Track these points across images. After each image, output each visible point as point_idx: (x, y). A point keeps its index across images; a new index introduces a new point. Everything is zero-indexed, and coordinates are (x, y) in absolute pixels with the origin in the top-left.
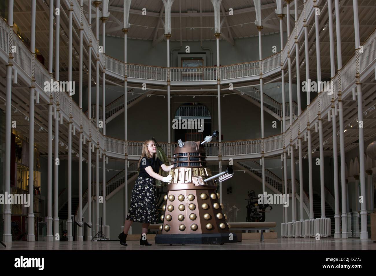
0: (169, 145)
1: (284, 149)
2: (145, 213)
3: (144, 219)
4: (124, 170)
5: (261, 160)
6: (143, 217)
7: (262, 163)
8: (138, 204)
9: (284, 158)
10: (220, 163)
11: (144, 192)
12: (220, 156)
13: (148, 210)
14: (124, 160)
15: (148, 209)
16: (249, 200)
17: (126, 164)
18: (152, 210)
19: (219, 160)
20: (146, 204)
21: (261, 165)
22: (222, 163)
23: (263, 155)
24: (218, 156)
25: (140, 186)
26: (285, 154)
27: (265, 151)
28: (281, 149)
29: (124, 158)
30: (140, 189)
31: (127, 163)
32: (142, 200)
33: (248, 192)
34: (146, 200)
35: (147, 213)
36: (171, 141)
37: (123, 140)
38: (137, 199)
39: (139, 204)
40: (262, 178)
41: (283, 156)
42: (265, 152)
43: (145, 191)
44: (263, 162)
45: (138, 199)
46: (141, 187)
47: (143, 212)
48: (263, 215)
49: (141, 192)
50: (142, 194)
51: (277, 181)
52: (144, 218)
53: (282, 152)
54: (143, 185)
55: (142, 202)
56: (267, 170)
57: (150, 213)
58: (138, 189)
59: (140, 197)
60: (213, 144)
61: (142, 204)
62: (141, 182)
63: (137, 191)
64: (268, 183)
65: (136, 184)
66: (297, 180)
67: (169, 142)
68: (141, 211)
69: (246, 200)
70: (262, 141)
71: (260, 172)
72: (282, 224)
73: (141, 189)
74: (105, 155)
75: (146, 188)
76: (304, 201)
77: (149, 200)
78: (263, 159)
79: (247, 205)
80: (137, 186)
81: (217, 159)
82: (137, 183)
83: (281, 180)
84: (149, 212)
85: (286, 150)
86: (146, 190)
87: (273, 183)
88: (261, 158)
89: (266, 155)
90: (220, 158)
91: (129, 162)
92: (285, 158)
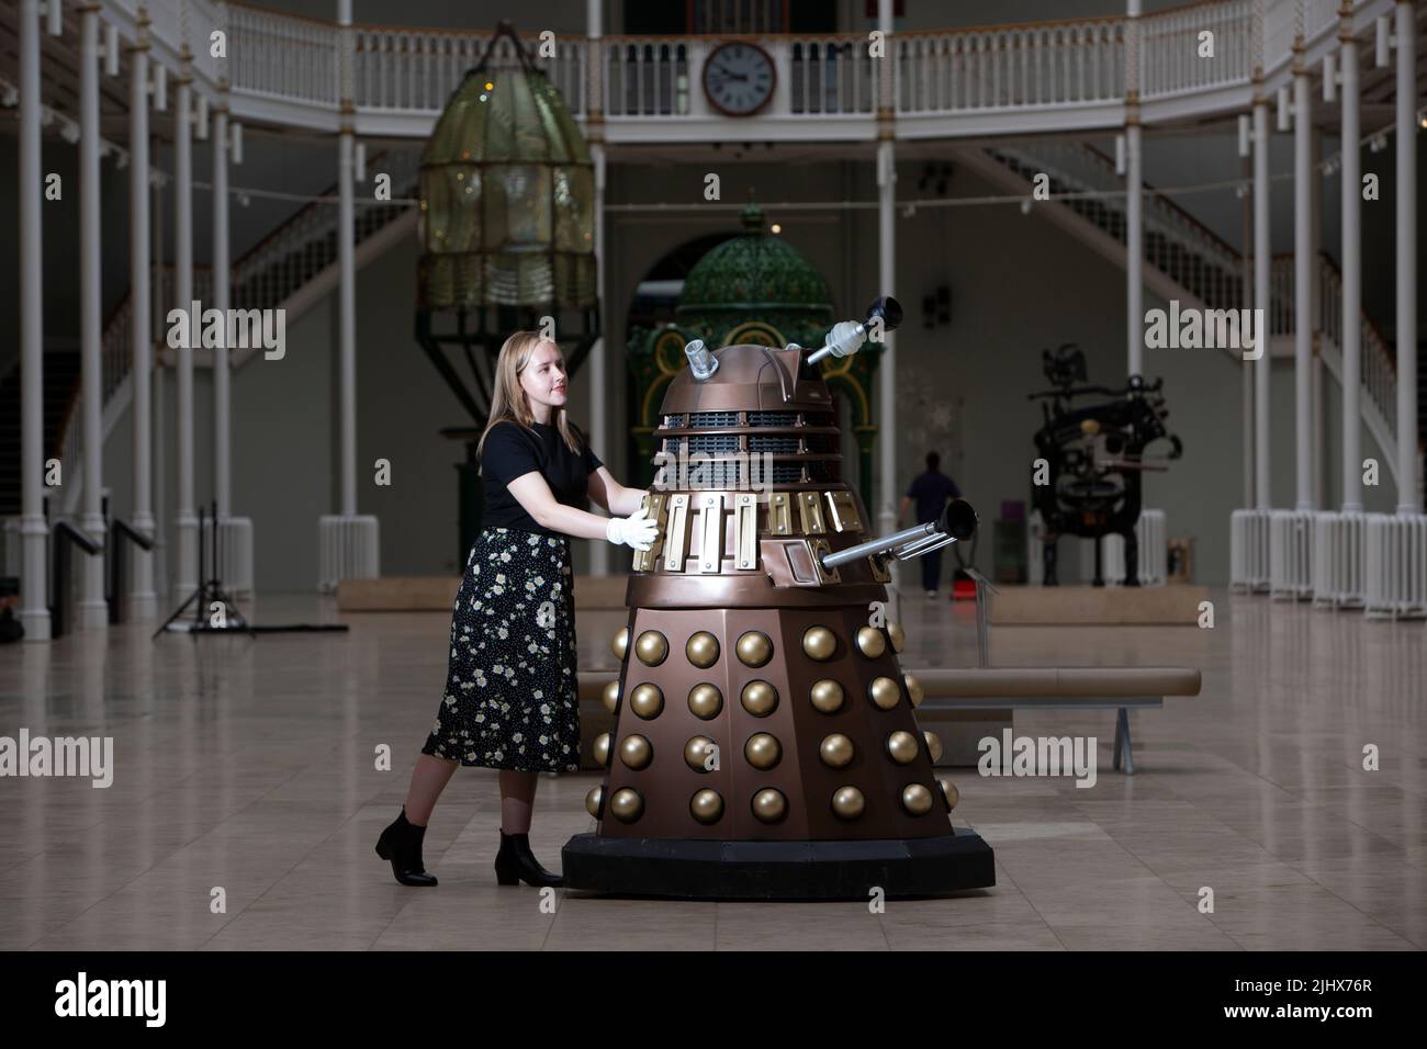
0: (595, 49)
1: (1256, 82)
2: (526, 720)
3: (522, 750)
4: (334, 189)
5: (1120, 141)
6: (517, 738)
7: (1127, 161)
8: (488, 674)
9: (1252, 136)
10: (885, 157)
11: (520, 606)
12: (887, 116)
13: (541, 702)
14: (336, 135)
15: (539, 695)
16: (1050, 401)
17: (346, 162)
18: (560, 699)
19: (880, 140)
20: (532, 670)
21: (1120, 168)
22: (896, 153)
23: (1133, 111)
24: (873, 115)
25: (501, 578)
26: (1260, 115)
27: (1147, 92)
28: (1238, 81)
29: (331, 124)
30: (498, 590)
31: (354, 154)
32: (513, 648)
33: (1046, 355)
34: (533, 648)
35: (536, 715)
36: (607, 29)
37: (329, 19)
38: (482, 645)
39: (497, 669)
40: (1125, 243)
41: (1251, 127)
42: (1143, 98)
43: (525, 601)
44: (1135, 154)
45: (489, 646)
46: (507, 584)
47: (517, 713)
48: (1126, 485)
49: (503, 605)
50: (513, 617)
51: (1212, 256)
52: (521, 743)
53: (1243, 99)
54: (515, 571)
55: (513, 663)
56: (1157, 201)
57: (550, 715)
58: (488, 595)
59: (503, 634)
60: (849, 46)
61: (510, 673)
62: (506, 557)
63: (486, 603)
64: (1163, 268)
65: (477, 569)
66: (1329, 259)
67: (595, 31)
68: (506, 708)
69: (1032, 397)
70: (1131, 31)
71: (1115, 206)
72: (1238, 515)
73: (508, 592)
74: (226, 111)
75: (529, 586)
76: (1365, 377)
77: (545, 649)
78: (1134, 135)
79: (1039, 424)
80: (480, 577)
81: (868, 132)
82: (484, 564)
83: (1237, 256)
84: (545, 709)
85: (1266, 91)
86: (529, 597)
87: (1186, 269)
88: (1122, 130)
89: (1148, 116)
90: (887, 127)
91: (361, 149)
92: (1260, 134)
